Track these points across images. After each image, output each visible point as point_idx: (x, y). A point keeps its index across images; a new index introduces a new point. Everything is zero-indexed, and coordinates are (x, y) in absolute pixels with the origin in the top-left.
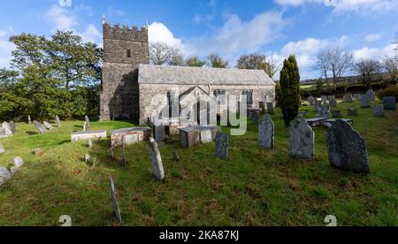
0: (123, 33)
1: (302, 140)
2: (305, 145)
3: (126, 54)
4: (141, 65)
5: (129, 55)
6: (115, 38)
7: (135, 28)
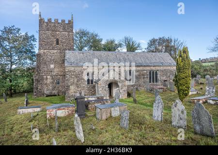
0: (54, 26)
1: (179, 115)
2: (181, 119)
3: (55, 42)
4: (67, 51)
5: (57, 43)
6: (48, 30)
7: (63, 21)
